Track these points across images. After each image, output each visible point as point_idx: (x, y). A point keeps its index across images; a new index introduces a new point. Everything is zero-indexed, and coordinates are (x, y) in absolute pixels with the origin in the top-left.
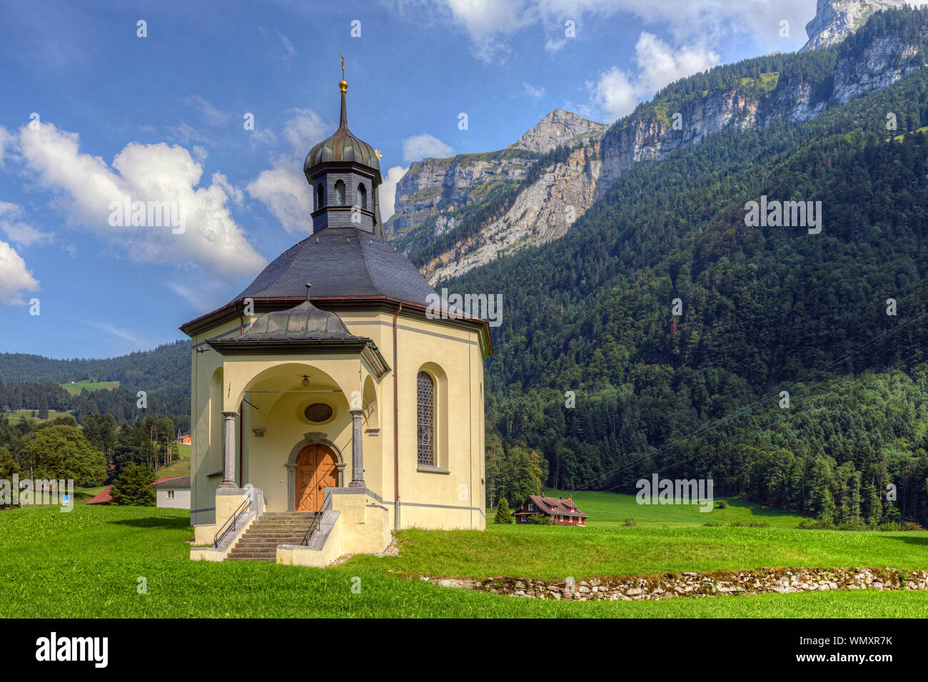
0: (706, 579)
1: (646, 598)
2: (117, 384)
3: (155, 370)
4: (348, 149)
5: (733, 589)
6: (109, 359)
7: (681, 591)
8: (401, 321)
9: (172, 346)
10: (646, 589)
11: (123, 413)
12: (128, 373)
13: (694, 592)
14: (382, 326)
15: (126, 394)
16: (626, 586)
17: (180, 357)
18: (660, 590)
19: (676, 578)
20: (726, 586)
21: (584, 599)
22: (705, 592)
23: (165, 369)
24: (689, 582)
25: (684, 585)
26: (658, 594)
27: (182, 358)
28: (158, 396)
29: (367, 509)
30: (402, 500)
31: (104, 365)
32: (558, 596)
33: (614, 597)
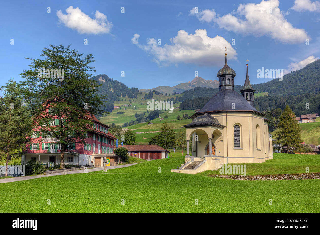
0: (291, 175)
1: (272, 180)
2: (266, 94)
3: (282, 86)
4: (224, 71)
5: (299, 178)
6: (264, 83)
7: (283, 179)
8: (228, 114)
9: (290, 74)
10: (273, 178)
11: (268, 105)
12: (272, 88)
13: (287, 179)
14: (223, 116)
15: (269, 98)
16: (267, 177)
17: (293, 78)
18: (277, 178)
19: (282, 175)
20: (297, 177)
21: (255, 180)
22: (290, 179)
23: (286, 85)
24: (285, 176)
25: (284, 177)
26: (276, 179)
27: (294, 79)
28: (282, 97)
29: (212, 160)
30: (229, 156)
31: (262, 86)
32: (248, 179)
33: (264, 180)
